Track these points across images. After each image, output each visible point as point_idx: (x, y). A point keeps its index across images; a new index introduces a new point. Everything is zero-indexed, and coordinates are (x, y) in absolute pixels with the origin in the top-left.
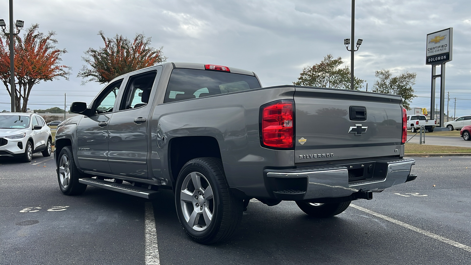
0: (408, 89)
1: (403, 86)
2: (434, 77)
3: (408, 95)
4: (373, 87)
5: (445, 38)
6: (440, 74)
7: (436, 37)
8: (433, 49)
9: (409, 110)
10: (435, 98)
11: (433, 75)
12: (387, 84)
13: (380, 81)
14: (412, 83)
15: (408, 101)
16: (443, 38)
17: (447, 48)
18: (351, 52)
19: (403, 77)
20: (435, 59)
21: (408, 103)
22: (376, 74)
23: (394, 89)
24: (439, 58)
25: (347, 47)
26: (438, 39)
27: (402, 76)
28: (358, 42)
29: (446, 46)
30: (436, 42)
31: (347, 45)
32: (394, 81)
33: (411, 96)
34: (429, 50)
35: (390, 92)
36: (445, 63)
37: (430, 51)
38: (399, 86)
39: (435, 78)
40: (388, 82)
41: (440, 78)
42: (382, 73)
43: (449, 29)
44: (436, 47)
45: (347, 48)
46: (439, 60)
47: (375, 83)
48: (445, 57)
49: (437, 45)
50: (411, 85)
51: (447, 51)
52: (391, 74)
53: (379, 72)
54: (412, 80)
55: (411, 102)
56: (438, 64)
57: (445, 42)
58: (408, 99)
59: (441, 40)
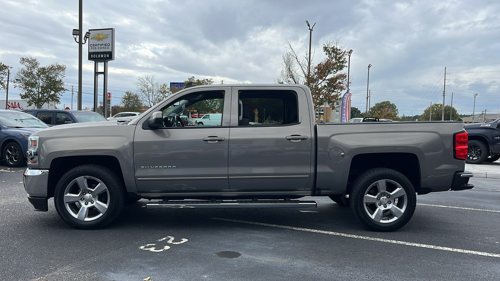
0: (58, 81)
1: (52, 78)
2: (96, 73)
3: (59, 88)
4: (16, 75)
5: (108, 37)
6: (103, 71)
7: (98, 34)
8: (96, 46)
9: (59, 104)
10: (97, 95)
11: (96, 72)
12: (34, 73)
13: (26, 69)
14: (62, 75)
15: (58, 94)
16: (106, 37)
17: (110, 47)
18: (78, 44)
19: (52, 68)
20: (97, 56)
21: (58, 96)
22: (21, 60)
23: (43, 80)
24: (102, 56)
25: (75, 38)
26: (101, 36)
27: (51, 66)
28: (86, 34)
29: (109, 45)
30: (99, 39)
31: (75, 36)
32: (43, 71)
33: (63, 89)
34: (91, 45)
35: (38, 82)
36: (107, 62)
37: (93, 47)
38: (47, 77)
39: (97, 75)
40: (35, 71)
41: (103, 75)
42: (28, 60)
43: (112, 29)
44: (99, 44)
45: (75, 40)
46: (102, 58)
47: (19, 71)
48: (108, 56)
49: (100, 42)
50: (60, 77)
51: (110, 50)
52: (38, 63)
53: (25, 59)
54: (61, 73)
55: (62, 95)
56: (101, 62)
57: (108, 41)
58: (58, 92)
59: (103, 38)
